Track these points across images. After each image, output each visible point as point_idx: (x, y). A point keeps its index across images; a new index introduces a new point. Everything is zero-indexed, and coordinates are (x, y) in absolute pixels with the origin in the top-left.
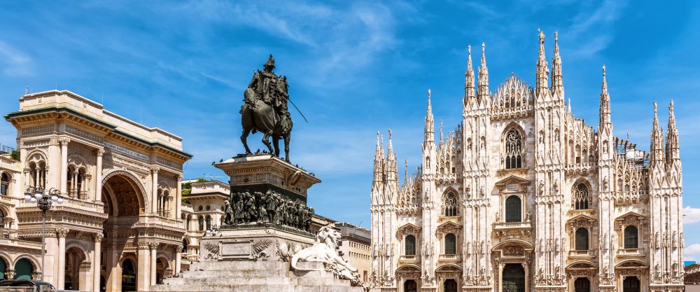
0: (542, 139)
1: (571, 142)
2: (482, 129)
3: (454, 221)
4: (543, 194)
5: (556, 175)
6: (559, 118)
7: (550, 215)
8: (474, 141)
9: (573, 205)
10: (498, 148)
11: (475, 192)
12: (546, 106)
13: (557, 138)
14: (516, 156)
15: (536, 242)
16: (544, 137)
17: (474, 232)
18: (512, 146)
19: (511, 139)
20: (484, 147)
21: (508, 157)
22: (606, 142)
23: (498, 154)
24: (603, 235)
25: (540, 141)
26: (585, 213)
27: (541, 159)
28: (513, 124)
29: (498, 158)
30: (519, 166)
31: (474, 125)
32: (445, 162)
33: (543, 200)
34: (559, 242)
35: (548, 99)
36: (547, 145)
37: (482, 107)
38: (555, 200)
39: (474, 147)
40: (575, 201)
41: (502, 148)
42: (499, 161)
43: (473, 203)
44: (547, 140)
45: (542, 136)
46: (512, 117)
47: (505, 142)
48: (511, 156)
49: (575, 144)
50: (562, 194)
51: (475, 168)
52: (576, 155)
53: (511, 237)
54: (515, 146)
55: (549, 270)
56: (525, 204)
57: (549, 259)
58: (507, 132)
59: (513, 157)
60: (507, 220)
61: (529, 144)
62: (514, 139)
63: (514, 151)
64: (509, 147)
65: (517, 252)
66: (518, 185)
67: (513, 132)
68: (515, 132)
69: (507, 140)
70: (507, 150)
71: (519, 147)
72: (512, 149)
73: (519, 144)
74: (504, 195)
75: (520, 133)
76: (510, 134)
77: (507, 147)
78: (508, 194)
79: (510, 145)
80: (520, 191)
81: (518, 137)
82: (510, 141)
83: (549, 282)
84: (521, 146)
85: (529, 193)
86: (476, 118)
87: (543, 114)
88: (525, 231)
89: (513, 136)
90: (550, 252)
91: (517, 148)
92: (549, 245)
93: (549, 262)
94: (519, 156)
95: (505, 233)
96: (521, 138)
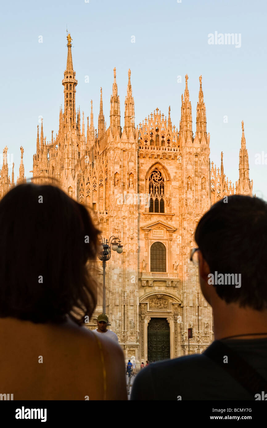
0: (189, 186)
6: (206, 166)
11: (122, 235)
12: (194, 151)
13: (204, 187)
14: (159, 199)
15: (185, 295)
16: (192, 184)
18: (155, 188)
19: (154, 180)
21: (152, 199)
27: (189, 207)
28: (157, 163)
30: (162, 211)
31: (121, 159)
32: (86, 195)
39: (122, 184)
41: (146, 189)
44: (194, 188)
45: (189, 182)
46: (158, 156)
47: (148, 183)
48: (154, 199)
53: (157, 288)
54: (158, 188)
55: (197, 327)
56: (170, 252)
57: (197, 314)
58: (150, 172)
59: (157, 199)
60: (152, 270)
61: (174, 188)
62: (157, 181)
63: (157, 193)
64: (153, 188)
65: (162, 305)
66: (163, 231)
67: (157, 172)
68: (158, 172)
69: (150, 180)
70: (150, 190)
71: (162, 190)
72: (155, 191)
73: (162, 187)
74: (149, 240)
75: (164, 175)
76: (152, 175)
77: (150, 188)
78: (153, 241)
79: (153, 186)
80: (165, 238)
81: (161, 180)
82: (153, 182)
83: (197, 340)
84: (163, 189)
85: (174, 241)
86: (124, 151)
87: (191, 159)
88: (172, 282)
89: (157, 177)
90: (198, 307)
91: (160, 191)
92: (197, 299)
93: (197, 318)
94: (162, 200)
95: (152, 283)
96: (165, 180)
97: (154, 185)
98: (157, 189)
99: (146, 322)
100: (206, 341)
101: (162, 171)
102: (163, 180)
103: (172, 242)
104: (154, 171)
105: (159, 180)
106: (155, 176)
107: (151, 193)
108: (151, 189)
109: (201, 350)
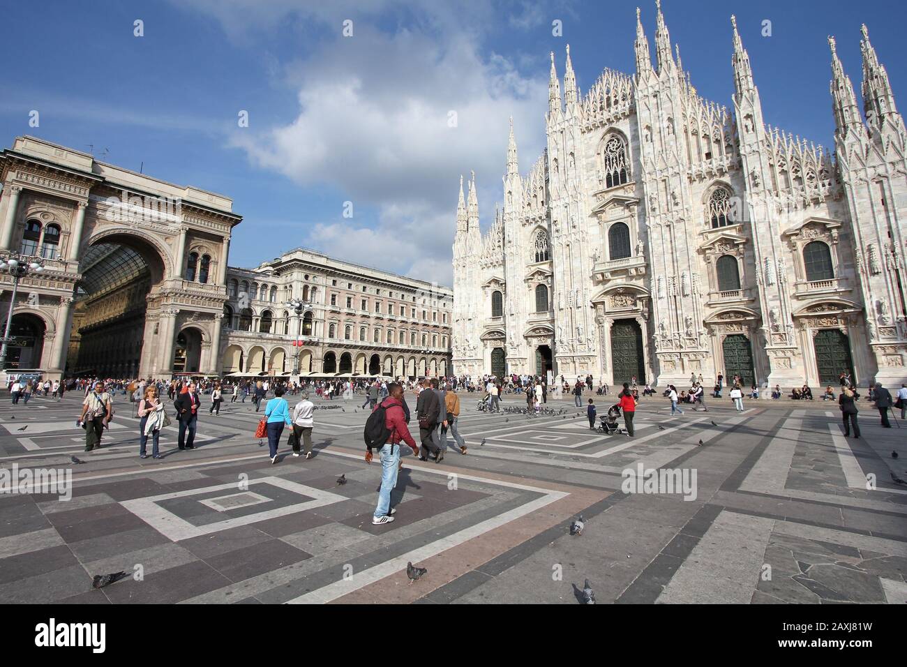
0: (649, 137)
1: (695, 133)
2: (570, 143)
3: (545, 267)
4: (657, 211)
5: (673, 182)
6: (671, 102)
7: (671, 241)
8: (561, 160)
9: (707, 223)
10: (593, 165)
11: (565, 226)
12: (651, 90)
13: (671, 130)
14: (619, 171)
15: (653, 283)
16: (651, 134)
17: (567, 278)
18: (613, 159)
19: (610, 151)
20: (573, 165)
21: (609, 174)
22: (748, 117)
23: (594, 172)
24: (763, 260)
25: (647, 140)
26: (727, 232)
27: (649, 164)
28: (610, 130)
29: (594, 177)
30: (624, 181)
31: (560, 142)
32: (532, 195)
33: (658, 220)
34: (687, 281)
35: (652, 81)
36: (657, 143)
37: (568, 116)
38: (676, 218)
39: (561, 169)
40: (711, 216)
41: (599, 164)
42: (596, 182)
43: (564, 240)
44: (656, 137)
45: (649, 133)
46: (608, 120)
47: (603, 156)
48: (612, 173)
49: (701, 135)
50: (685, 206)
51: (564, 194)
52: (705, 150)
53: (619, 281)
54: (616, 158)
55: (675, 325)
56: (634, 231)
57: (674, 307)
58: (605, 143)
59: (616, 172)
60: (612, 258)
62: (615, 150)
63: (615, 164)
64: (609, 161)
65: (628, 302)
66: (622, 207)
67: (613, 140)
68: (616, 140)
69: (605, 152)
70: (606, 165)
71: (622, 158)
72: (613, 163)
73: (622, 154)
74: (605, 224)
75: (621, 139)
76: (608, 145)
77: (606, 162)
78: (610, 223)
79: (609, 159)
80: (626, 215)
81: (620, 146)
82: (610, 153)
83: (677, 344)
84: (624, 156)
85: (640, 215)
86: (562, 132)
87: (647, 103)
88: (636, 269)
89: (613, 145)
90: (675, 296)
91: (620, 160)
92: (672, 286)
93: (674, 312)
94: (623, 171)
95: (608, 275)
96: (624, 145)
97: (611, 157)
98: (614, 161)
99: (607, 325)
100: (694, 345)
101: (619, 136)
102: (623, 147)
103: (636, 218)
104: (611, 141)
105: (617, 149)
106: (611, 146)
107: (608, 167)
108: (608, 162)
109: (686, 359)
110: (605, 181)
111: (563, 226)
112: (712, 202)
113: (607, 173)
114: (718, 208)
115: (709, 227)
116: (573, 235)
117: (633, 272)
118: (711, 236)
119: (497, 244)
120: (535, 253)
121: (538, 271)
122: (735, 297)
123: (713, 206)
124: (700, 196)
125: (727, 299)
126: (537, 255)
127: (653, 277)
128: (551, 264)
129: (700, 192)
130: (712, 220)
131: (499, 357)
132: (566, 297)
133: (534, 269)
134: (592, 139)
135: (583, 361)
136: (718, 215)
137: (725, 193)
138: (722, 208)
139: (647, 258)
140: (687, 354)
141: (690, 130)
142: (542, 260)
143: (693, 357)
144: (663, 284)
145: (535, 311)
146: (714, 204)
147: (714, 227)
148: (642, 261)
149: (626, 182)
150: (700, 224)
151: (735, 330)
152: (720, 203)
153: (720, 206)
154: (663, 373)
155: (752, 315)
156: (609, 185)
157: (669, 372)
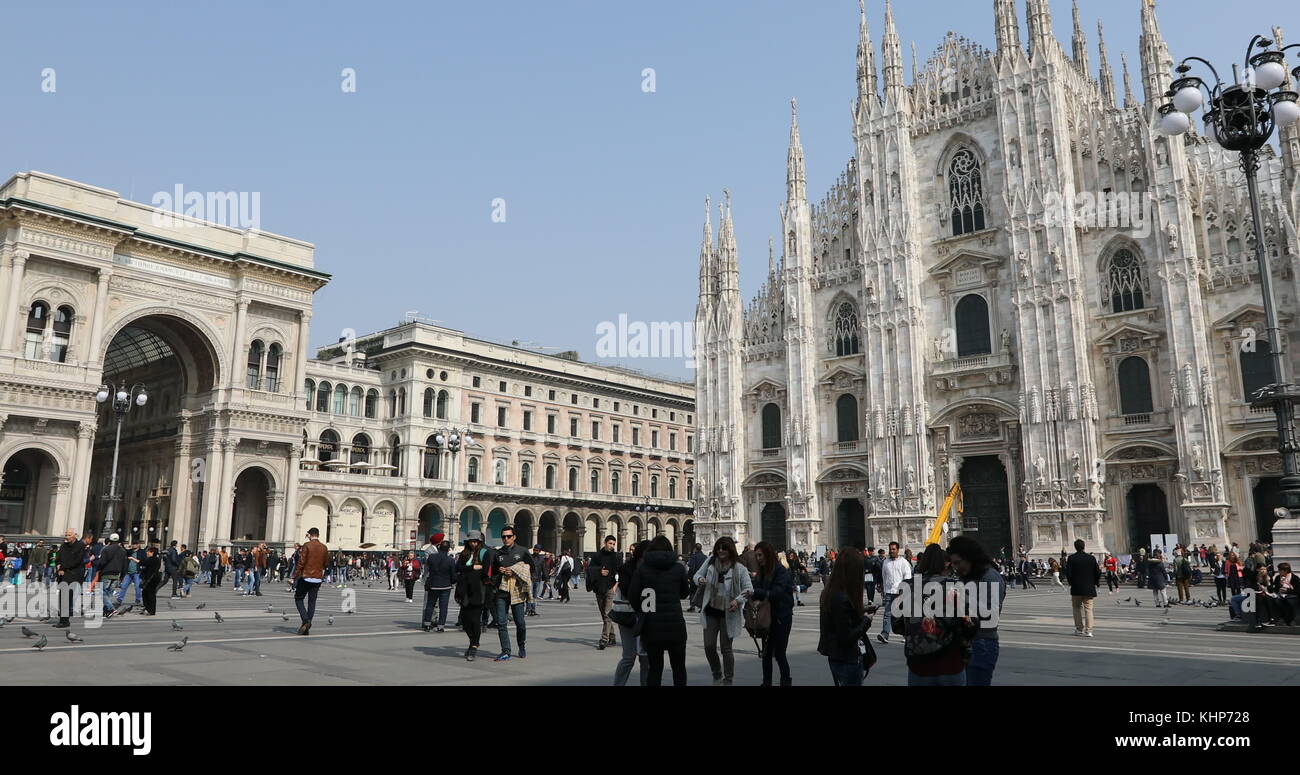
0: (1015, 159)
1: (1087, 156)
2: (890, 157)
3: (852, 365)
4: (1028, 283)
5: (1053, 235)
6: (1050, 104)
7: (1048, 332)
8: (876, 185)
9: (1105, 304)
10: (932, 193)
11: (884, 297)
12: (1018, 83)
13: (1050, 150)
14: (972, 206)
15: (1020, 399)
16: (1019, 154)
17: (886, 386)
18: (962, 186)
19: (958, 171)
20: (897, 195)
21: (956, 210)
22: (1161, 140)
23: (932, 206)
24: (1180, 369)
25: (1013, 164)
26: (1134, 320)
27: (1016, 203)
28: (957, 137)
29: (933, 215)
30: (981, 226)
31: (874, 152)
32: (830, 239)
33: (1029, 297)
34: (1072, 397)
35: (1019, 68)
36: (1027, 171)
37: (888, 111)
38: (1056, 294)
39: (877, 199)
40: (1111, 292)
41: (940, 194)
42: (936, 222)
43: (883, 322)
44: (1026, 159)
45: (1015, 152)
46: (954, 121)
47: (947, 180)
48: (961, 209)
49: (1096, 159)
50: (1070, 277)
51: (882, 243)
52: (1102, 185)
53: (972, 392)
54: (968, 183)
55: (1055, 469)
56: (996, 312)
57: (1052, 439)
58: (950, 157)
59: (967, 208)
60: (961, 354)
61: (995, 175)
62: (965, 171)
63: (966, 195)
64: (957, 188)
65: (987, 428)
66: (977, 269)
67: (963, 154)
68: (967, 154)
69: (950, 173)
70: (952, 194)
71: (976, 185)
72: (963, 191)
73: (977, 179)
74: (951, 296)
75: (976, 154)
76: (955, 161)
77: (952, 189)
78: (958, 294)
79: (957, 184)
80: (983, 282)
81: (973, 165)
82: (958, 175)
83: (1057, 499)
84: (979, 183)
85: (1004, 285)
86: (878, 136)
87: (1012, 102)
88: (998, 375)
89: (963, 163)
90: (1055, 422)
91: (974, 189)
92: (1050, 405)
93: (1053, 448)
94: (978, 206)
95: (954, 384)
96: (980, 164)
97: (960, 181)
98: (965, 189)
99: (953, 468)
100: (1082, 501)
101: (972, 149)
102: (978, 166)
103: (998, 288)
104: (959, 154)
105: (968, 169)
106: (959, 163)
107: (955, 198)
108: (955, 191)
109: (1070, 524)
110: (950, 223)
111: (880, 296)
112: (1114, 269)
113: (952, 209)
114: (1123, 280)
115: (1109, 312)
116: (896, 313)
117: (993, 378)
118: (1112, 326)
119: (771, 321)
120: (836, 339)
121: (841, 372)
122: (1144, 425)
123: (1114, 275)
124: (1095, 258)
125: (1133, 427)
126: (839, 342)
127: (1022, 388)
128: (863, 361)
129: (1096, 253)
130: (1114, 298)
131: (775, 519)
132: (886, 419)
133: (833, 367)
134: (929, 150)
135: (913, 526)
136: (1121, 291)
137: (1131, 256)
138: (1128, 279)
139: (1013, 356)
140: (1071, 515)
141: (1079, 149)
142: (848, 353)
143: (1081, 520)
144: (1036, 402)
145: (835, 439)
146: (1117, 273)
147: (1116, 311)
148: (1005, 361)
149: (984, 228)
150: (1093, 305)
151: (1144, 478)
152: (1125, 271)
153: (1125, 277)
154: (1038, 545)
155: (1169, 455)
156: (957, 231)
157: (1044, 543)
